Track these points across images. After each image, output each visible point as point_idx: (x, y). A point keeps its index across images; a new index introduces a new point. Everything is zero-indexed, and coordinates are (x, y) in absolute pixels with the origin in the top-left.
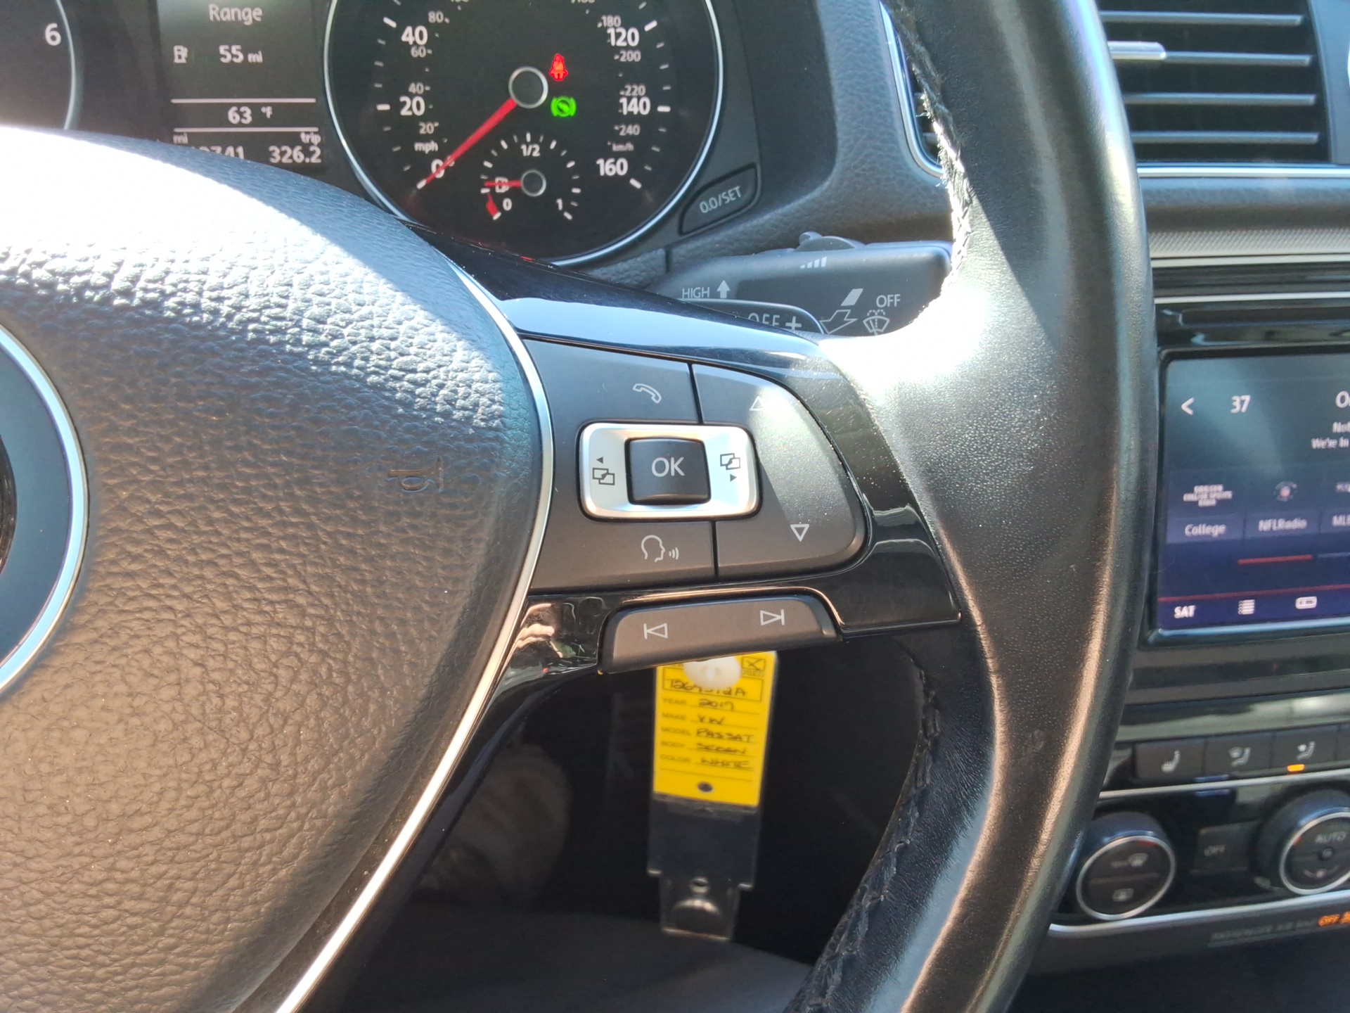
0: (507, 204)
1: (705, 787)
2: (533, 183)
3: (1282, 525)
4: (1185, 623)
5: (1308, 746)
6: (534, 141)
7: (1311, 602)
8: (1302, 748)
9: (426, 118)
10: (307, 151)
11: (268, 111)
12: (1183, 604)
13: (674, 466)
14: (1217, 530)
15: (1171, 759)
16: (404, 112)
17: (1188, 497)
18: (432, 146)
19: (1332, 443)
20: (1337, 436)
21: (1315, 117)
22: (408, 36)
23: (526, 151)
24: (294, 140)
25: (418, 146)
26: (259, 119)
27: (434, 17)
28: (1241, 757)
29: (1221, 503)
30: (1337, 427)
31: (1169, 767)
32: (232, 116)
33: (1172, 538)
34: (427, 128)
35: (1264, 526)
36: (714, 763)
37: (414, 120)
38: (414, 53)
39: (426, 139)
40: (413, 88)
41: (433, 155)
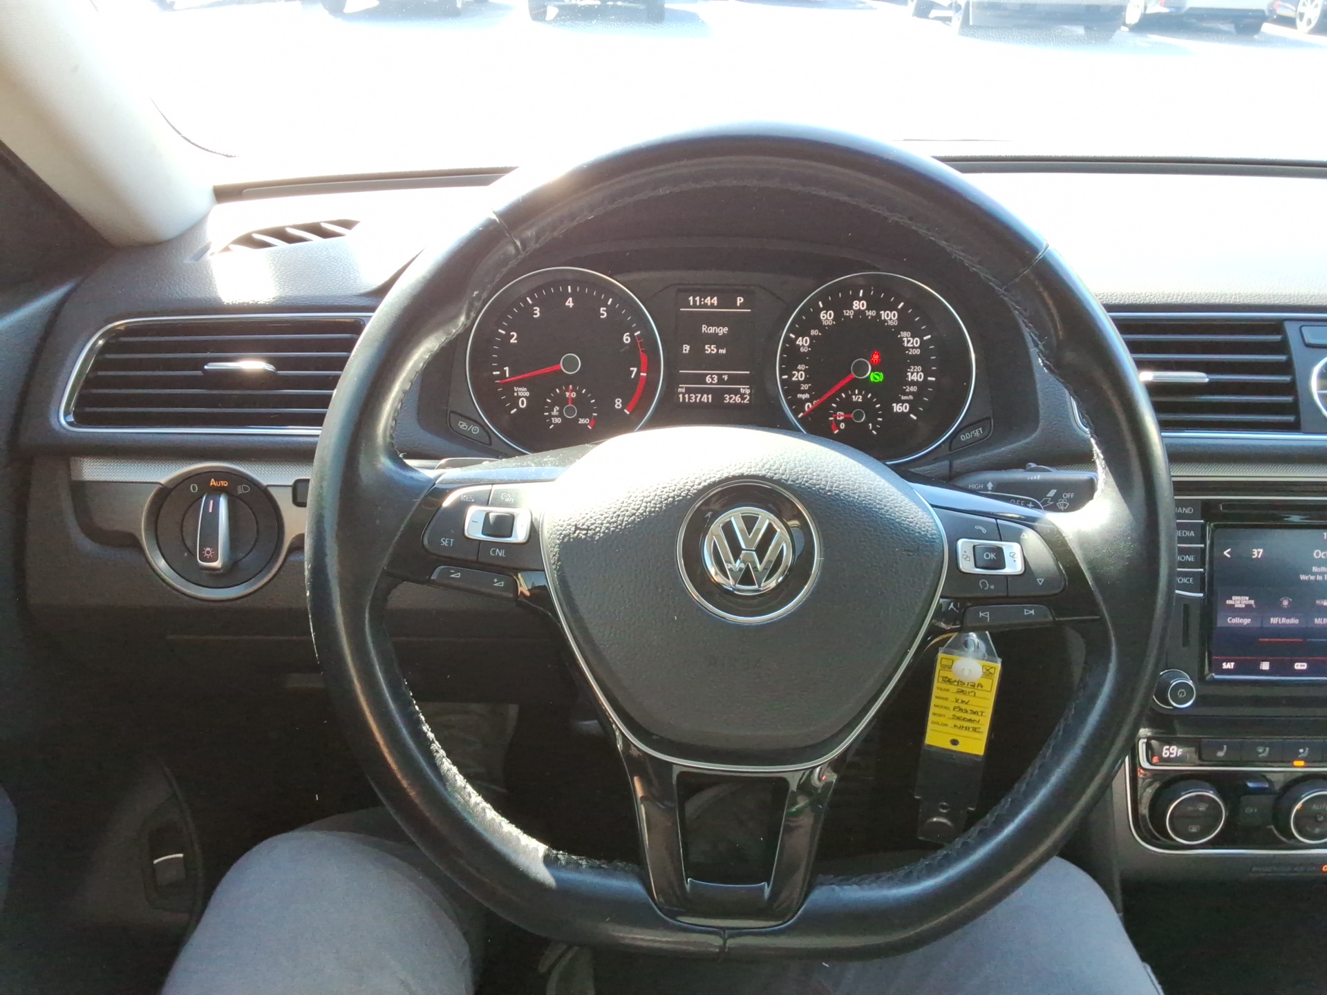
0: (842, 426)
1: (955, 742)
2: (859, 416)
3: (1284, 620)
4: (1228, 672)
5: (1305, 750)
6: (860, 393)
7: (1304, 666)
8: (1301, 751)
9: (805, 382)
10: (743, 398)
11: (726, 378)
12: (1228, 661)
13: (992, 556)
14: (1246, 621)
15: (1222, 749)
16: (794, 379)
17: (1229, 602)
18: (807, 396)
19: (1312, 578)
20: (1313, 574)
21: (1293, 408)
22: (800, 342)
23: (854, 398)
24: (736, 392)
25: (799, 396)
26: (721, 381)
27: (814, 332)
28: (1263, 752)
29: (1248, 606)
30: (1315, 569)
31: (1221, 754)
32: (708, 379)
33: (1220, 623)
34: (805, 387)
35: (1274, 621)
36: (961, 727)
37: (799, 383)
38: (802, 350)
39: (804, 392)
40: (799, 367)
41: (807, 400)
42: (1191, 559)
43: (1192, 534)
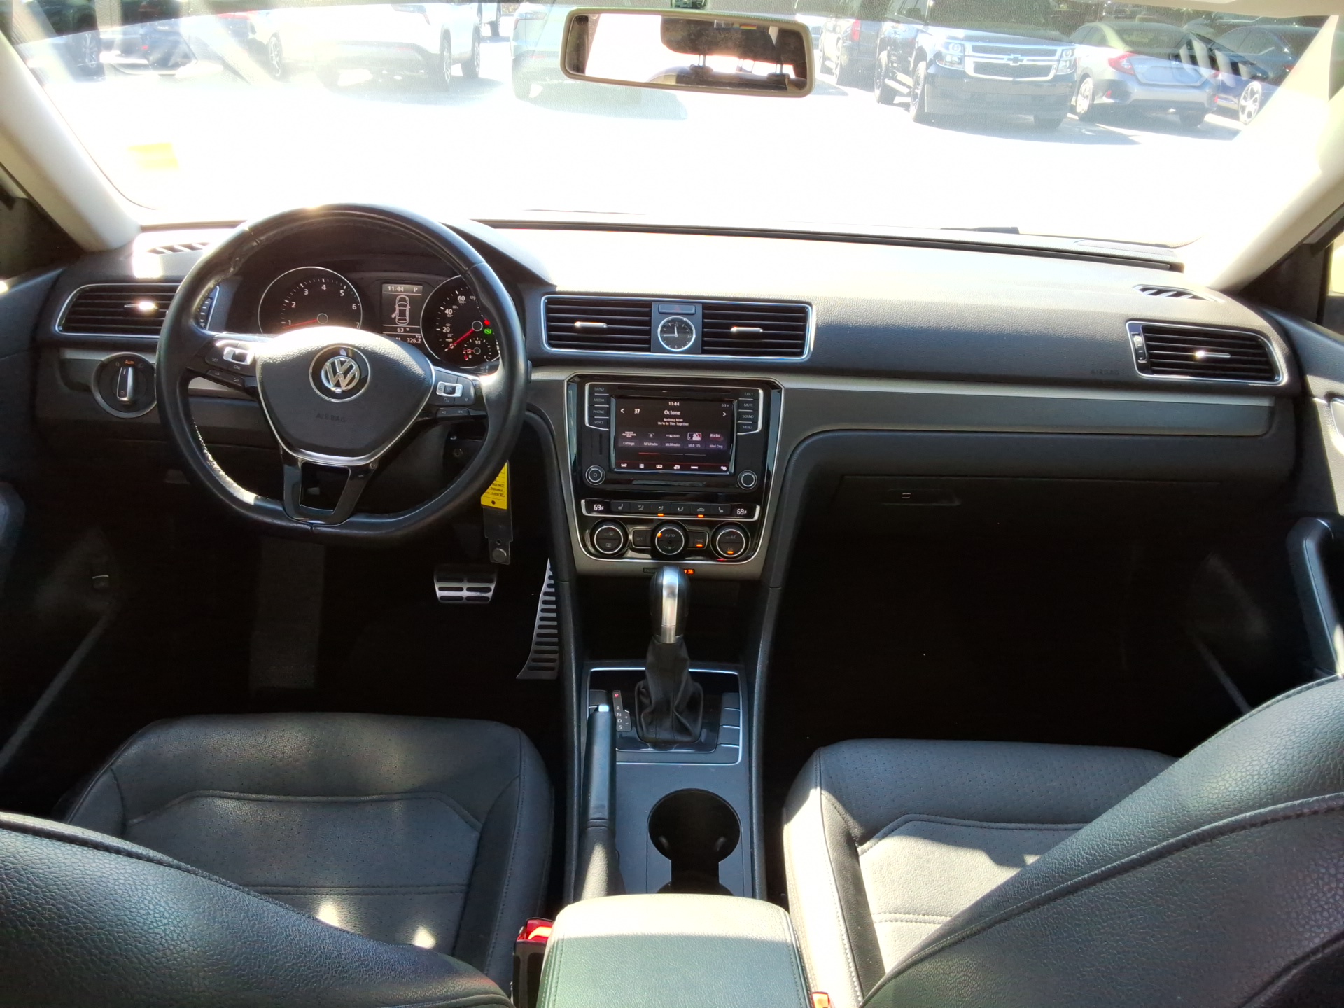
0: (470, 356)
1: (493, 503)
2: (477, 351)
3: (650, 444)
4: (624, 468)
5: (661, 507)
6: (479, 340)
7: (660, 466)
9: (450, 333)
10: (417, 340)
11: (408, 329)
12: (623, 463)
13: (451, 389)
14: (633, 444)
15: (621, 506)
16: (444, 331)
17: (624, 434)
18: (451, 340)
19: (664, 424)
20: (665, 422)
21: (648, 342)
22: (447, 311)
23: (476, 342)
24: (414, 337)
25: (447, 340)
26: (405, 331)
27: (454, 307)
28: (640, 507)
29: (633, 436)
30: (665, 420)
31: (620, 508)
32: (398, 330)
33: (620, 445)
34: (450, 335)
35: (646, 444)
36: (495, 494)
37: (447, 333)
38: (448, 316)
39: (449, 338)
40: (447, 325)
41: (451, 342)
42: (602, 412)
43: (603, 400)
